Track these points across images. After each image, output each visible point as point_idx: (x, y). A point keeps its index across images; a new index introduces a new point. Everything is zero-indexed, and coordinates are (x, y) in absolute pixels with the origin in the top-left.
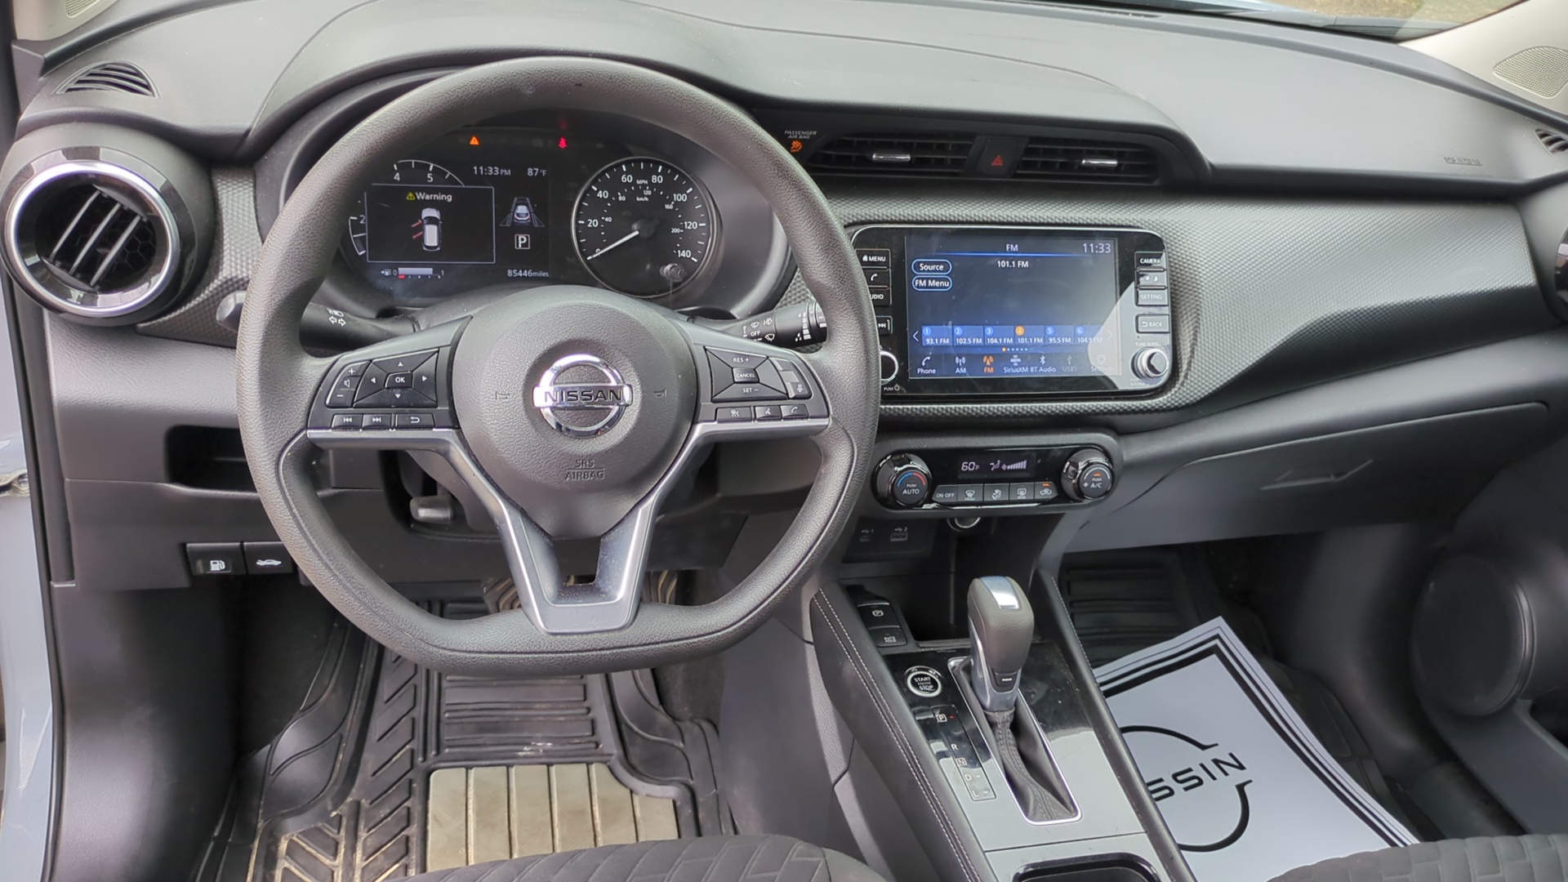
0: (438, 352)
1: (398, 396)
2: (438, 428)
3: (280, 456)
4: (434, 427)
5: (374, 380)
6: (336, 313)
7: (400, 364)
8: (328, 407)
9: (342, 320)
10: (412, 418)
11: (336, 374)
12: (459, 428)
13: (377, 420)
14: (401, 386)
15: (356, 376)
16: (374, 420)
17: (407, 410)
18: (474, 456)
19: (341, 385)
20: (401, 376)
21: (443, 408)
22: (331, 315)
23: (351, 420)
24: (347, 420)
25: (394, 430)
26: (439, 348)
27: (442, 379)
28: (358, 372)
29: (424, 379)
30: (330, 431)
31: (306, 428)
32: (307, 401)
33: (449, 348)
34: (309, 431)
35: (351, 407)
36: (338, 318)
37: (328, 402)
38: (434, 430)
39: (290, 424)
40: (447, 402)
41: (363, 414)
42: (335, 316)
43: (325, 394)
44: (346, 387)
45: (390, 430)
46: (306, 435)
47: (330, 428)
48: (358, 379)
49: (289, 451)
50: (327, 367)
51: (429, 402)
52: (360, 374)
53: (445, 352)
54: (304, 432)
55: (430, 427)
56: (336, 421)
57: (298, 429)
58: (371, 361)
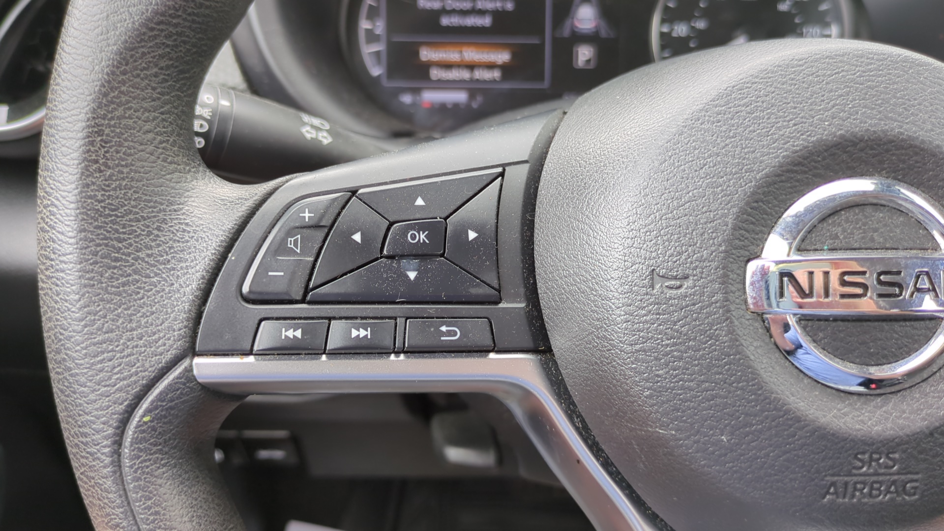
0: (502, 174)
1: (412, 275)
2: (499, 352)
3: (124, 422)
4: (492, 351)
5: (357, 237)
6: (316, 122)
7: (420, 202)
8: (247, 300)
9: (325, 134)
10: (444, 329)
11: (268, 223)
12: (549, 350)
13: (363, 333)
14: (420, 254)
15: (317, 227)
16: (354, 333)
17: (432, 308)
18: (579, 416)
19: (280, 248)
20: (421, 228)
21: (514, 305)
22: (304, 124)
23: (299, 334)
24: (290, 334)
25: (402, 357)
26: (504, 166)
27: (511, 236)
28: (322, 216)
29: (472, 235)
30: (251, 359)
31: (191, 351)
32: (194, 286)
33: (526, 167)
34: (197, 360)
35: (303, 301)
36: (318, 129)
37: (246, 289)
38: (492, 355)
39: (149, 345)
40: (522, 290)
41: (330, 319)
42: (313, 126)
43: (240, 271)
44: (292, 252)
45: (393, 357)
46: (189, 369)
47: (250, 353)
48: (320, 234)
49: (148, 411)
50: (250, 203)
51: (483, 290)
52: (326, 222)
53: (518, 177)
54: (185, 363)
55: (483, 351)
56: (266, 336)
57: (169, 356)
58: (354, 192)
